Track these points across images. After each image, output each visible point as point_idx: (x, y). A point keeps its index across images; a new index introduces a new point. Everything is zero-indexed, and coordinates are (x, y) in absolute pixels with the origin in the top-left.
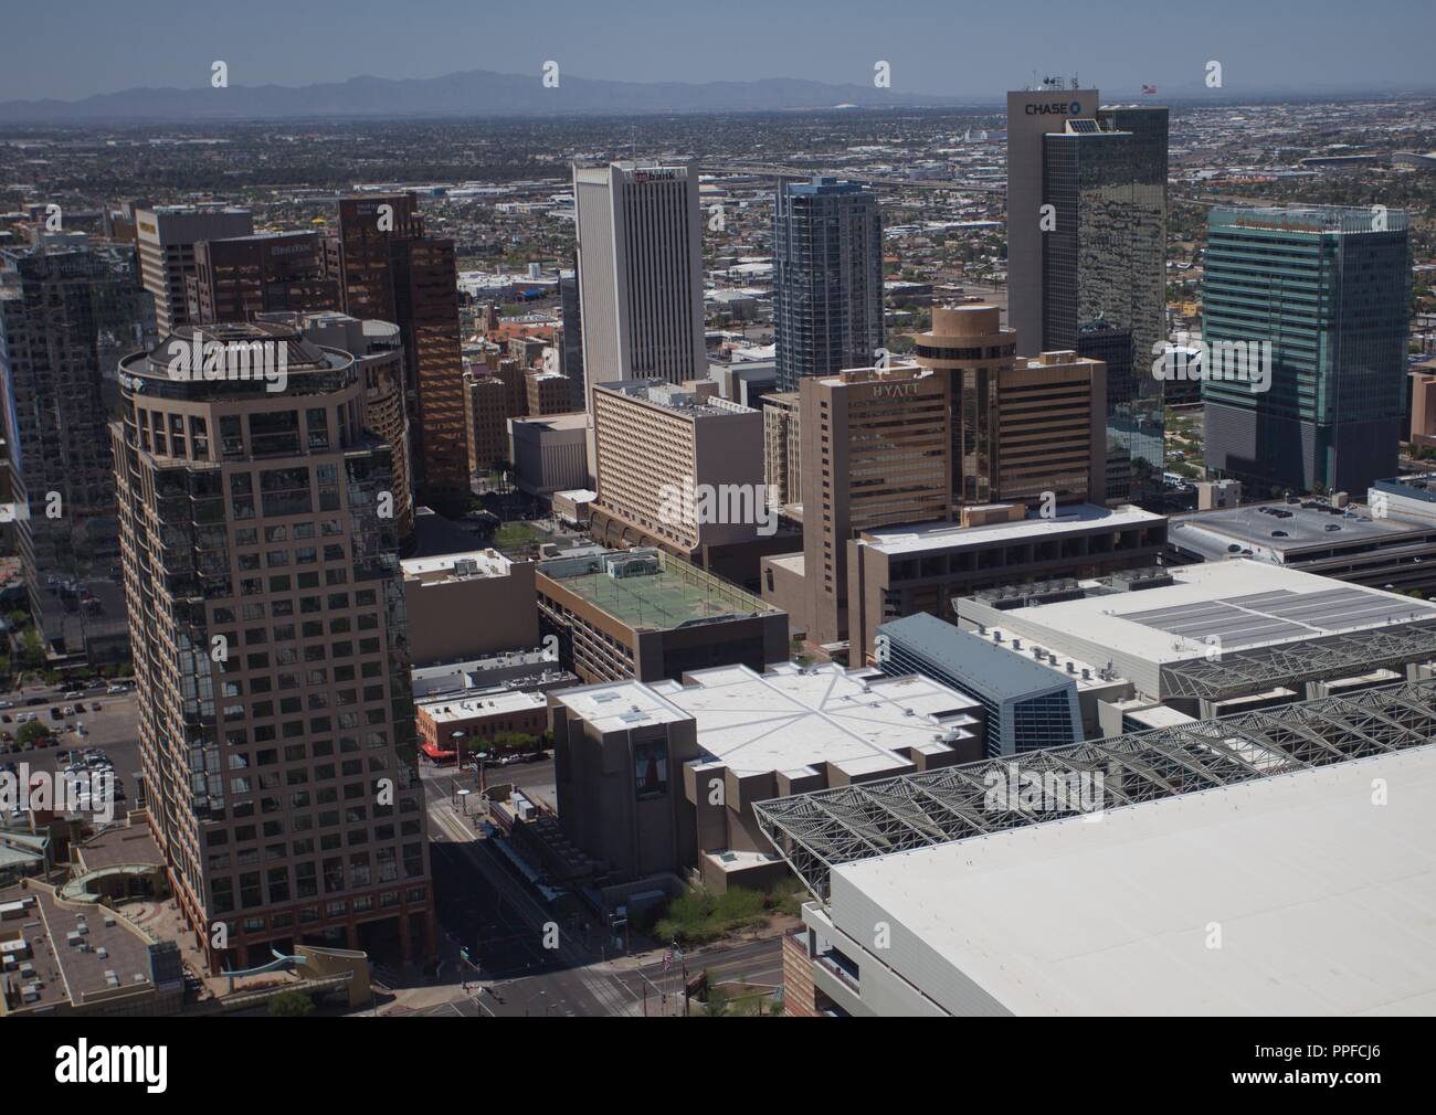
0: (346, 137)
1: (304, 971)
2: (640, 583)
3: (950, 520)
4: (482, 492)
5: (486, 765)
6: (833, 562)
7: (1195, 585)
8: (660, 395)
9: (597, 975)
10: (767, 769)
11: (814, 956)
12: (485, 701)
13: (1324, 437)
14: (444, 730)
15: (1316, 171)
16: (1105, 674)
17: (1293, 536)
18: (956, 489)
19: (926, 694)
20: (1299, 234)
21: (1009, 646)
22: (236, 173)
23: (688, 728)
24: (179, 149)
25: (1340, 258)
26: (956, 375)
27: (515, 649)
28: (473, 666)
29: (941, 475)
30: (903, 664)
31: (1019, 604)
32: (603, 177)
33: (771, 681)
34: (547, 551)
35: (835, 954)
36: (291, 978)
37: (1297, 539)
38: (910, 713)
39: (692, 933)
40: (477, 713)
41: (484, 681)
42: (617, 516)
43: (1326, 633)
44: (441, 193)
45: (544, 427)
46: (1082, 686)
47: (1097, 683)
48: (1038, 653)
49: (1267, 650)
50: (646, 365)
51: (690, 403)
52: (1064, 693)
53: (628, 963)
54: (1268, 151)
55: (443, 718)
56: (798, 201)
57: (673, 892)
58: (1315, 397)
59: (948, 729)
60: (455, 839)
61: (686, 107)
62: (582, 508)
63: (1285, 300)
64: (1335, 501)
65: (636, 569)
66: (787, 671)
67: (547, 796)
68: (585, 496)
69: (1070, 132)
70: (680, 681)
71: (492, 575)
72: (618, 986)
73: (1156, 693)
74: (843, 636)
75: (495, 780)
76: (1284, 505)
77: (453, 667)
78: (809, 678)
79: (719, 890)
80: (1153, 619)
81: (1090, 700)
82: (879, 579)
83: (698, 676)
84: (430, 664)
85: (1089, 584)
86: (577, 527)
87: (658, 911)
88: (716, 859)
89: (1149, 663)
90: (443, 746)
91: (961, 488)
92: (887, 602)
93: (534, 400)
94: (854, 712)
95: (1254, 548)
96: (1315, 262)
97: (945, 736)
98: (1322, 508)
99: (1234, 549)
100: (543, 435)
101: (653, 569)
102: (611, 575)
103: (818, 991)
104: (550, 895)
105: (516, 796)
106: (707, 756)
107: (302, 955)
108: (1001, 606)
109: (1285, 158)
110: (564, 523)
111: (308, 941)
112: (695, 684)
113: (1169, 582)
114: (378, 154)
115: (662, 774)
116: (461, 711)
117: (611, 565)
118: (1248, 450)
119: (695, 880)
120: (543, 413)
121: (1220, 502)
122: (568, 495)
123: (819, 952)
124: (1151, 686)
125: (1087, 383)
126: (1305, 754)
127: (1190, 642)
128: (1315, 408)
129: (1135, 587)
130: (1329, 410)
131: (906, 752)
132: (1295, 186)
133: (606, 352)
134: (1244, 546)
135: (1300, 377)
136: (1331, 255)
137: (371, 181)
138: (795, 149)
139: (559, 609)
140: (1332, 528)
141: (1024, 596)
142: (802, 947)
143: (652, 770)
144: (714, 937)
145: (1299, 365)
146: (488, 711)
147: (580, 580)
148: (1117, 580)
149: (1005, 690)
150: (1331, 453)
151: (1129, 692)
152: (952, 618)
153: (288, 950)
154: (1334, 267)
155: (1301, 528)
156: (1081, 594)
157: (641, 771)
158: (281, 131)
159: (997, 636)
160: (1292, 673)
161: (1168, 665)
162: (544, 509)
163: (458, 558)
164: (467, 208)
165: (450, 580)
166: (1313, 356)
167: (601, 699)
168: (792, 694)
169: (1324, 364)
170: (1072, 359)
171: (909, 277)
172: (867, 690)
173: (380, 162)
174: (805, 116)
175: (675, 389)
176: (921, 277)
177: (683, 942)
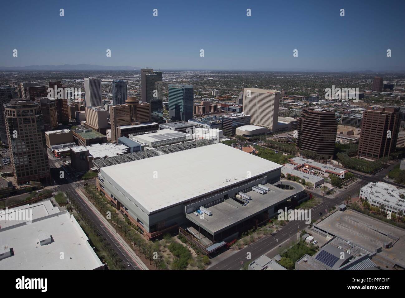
0: (63, 73)
1: (31, 185)
2: (88, 133)
3: (130, 124)
4: (71, 122)
5: (63, 158)
6: (114, 130)
7: (160, 132)
8: (94, 108)
9: (73, 184)
10: (98, 157)
11: (99, 179)
12: (64, 149)
13: (183, 114)
14: (58, 153)
15: (195, 80)
16: (145, 144)
17: (176, 126)
18: (131, 121)
19: (123, 147)
20: (179, 88)
21: (134, 140)
22: (45, 78)
23: (88, 151)
24: (38, 74)
25: (184, 91)
26: (131, 106)
27: (70, 142)
28: (64, 145)
29: (129, 119)
30: (120, 143)
31: (137, 135)
32: (87, 79)
33: (102, 145)
34: (77, 129)
35: (102, 179)
36: (29, 186)
37: (177, 127)
38: (119, 149)
39: (87, 178)
40: (63, 151)
41: (65, 147)
42: (88, 125)
43: (174, 138)
44: (75, 81)
45: (80, 113)
46: (142, 145)
47: (144, 145)
48: (137, 141)
49: (166, 140)
50: (94, 104)
51: (98, 109)
52: (139, 146)
53: (78, 182)
54: (189, 77)
55: (58, 151)
56: (115, 83)
57: (85, 173)
58: (182, 109)
59: (124, 151)
60: (57, 167)
61: (113, 69)
62: (84, 123)
63: (178, 96)
64: (183, 122)
65: (88, 131)
66: (105, 144)
67: (70, 162)
68: (85, 122)
69: (149, 74)
70: (90, 146)
71: (67, 132)
72: (76, 185)
73: (151, 146)
74: (116, 140)
75: (64, 159)
76: (176, 122)
77: (61, 145)
78: (108, 145)
79: (91, 172)
80: (152, 137)
81: (143, 147)
82: (120, 132)
83: (92, 145)
84: (58, 144)
85: (147, 132)
86: (83, 126)
87: (83, 175)
88: (92, 169)
89: (150, 142)
90: (58, 155)
91: (132, 121)
92: (121, 135)
93: (79, 109)
94: (112, 149)
95: (171, 128)
96: (181, 92)
97: (123, 152)
98: (181, 123)
99: (169, 128)
100: (80, 114)
101: (91, 131)
102: (85, 132)
103: (100, 184)
104: (69, 174)
105: (67, 161)
106: (91, 155)
107: (31, 183)
108: (134, 135)
109: (191, 78)
110: (82, 126)
111: (32, 181)
112: (92, 146)
113: (157, 132)
114: (67, 75)
115: (84, 158)
116: (60, 151)
117: (85, 131)
118: (174, 116)
119: (89, 171)
120: (81, 111)
121: (169, 122)
122: (83, 122)
123: (100, 179)
124: (150, 145)
125: (149, 107)
126: (166, 152)
127: (156, 139)
128: (182, 110)
129: (152, 133)
130: (183, 110)
131: (117, 154)
132: (191, 82)
133: (89, 103)
134: (170, 128)
135: (180, 106)
136: (183, 91)
137: (65, 79)
138: (126, 76)
139: (77, 137)
140: (182, 125)
141: (137, 134)
142: (98, 178)
143: (83, 157)
144: (90, 178)
145: (180, 105)
146: (64, 150)
147: (80, 133)
148: (150, 132)
149: (132, 146)
150: (184, 116)
151: (148, 146)
152: (128, 137)
153: (29, 182)
154: (183, 92)
155: (178, 125)
156: (145, 134)
157: (81, 157)
158: (54, 72)
159: (133, 139)
160: (168, 143)
161: (153, 142)
162: (79, 124)
163: (62, 130)
164: (78, 83)
165: (61, 133)
166: (181, 103)
167: (77, 148)
168: (105, 147)
169: (183, 104)
170: (147, 104)
171: (138, 93)
172: (115, 146)
173: (67, 76)
174: (129, 71)
175: (96, 107)
176: (139, 93)
177: (85, 179)
